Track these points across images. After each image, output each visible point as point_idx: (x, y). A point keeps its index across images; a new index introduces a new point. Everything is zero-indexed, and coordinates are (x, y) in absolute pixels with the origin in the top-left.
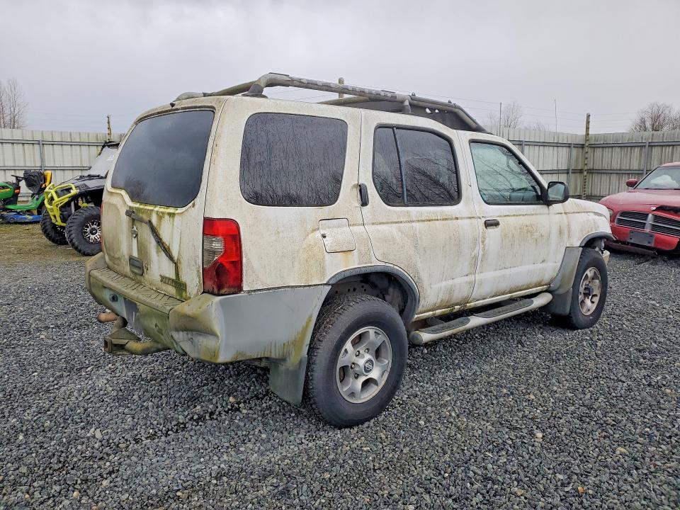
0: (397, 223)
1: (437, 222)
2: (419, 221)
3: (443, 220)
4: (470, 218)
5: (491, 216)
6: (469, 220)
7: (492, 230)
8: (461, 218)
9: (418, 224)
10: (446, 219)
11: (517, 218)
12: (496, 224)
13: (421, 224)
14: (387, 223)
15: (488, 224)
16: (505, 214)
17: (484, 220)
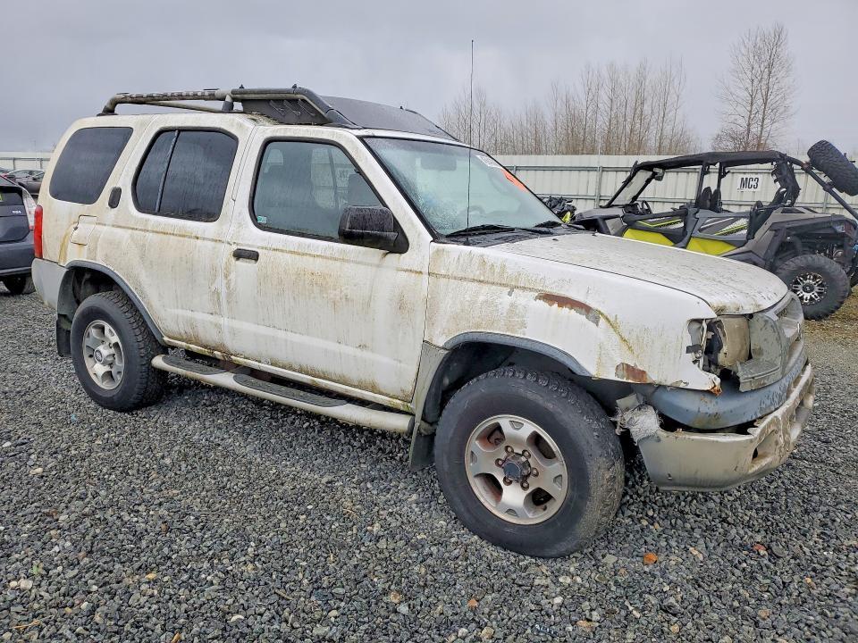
0: (133, 229)
1: (172, 237)
2: (153, 232)
3: (180, 236)
4: (216, 241)
5: (248, 245)
6: (213, 243)
7: (244, 265)
8: (204, 239)
9: (151, 234)
10: (184, 236)
11: (297, 257)
12: (254, 256)
13: (155, 235)
14: (124, 228)
15: (239, 255)
16: (274, 247)
17: (235, 248)
